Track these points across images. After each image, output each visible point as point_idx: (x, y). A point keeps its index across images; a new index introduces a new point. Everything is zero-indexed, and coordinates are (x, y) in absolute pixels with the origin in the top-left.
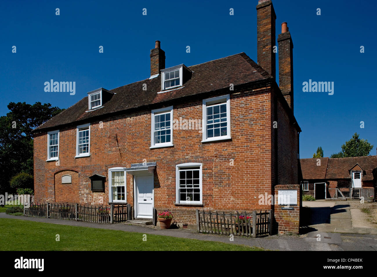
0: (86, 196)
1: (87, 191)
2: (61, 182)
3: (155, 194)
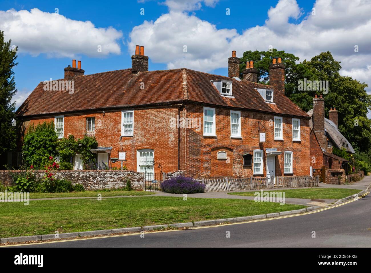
0: (238, 170)
1: (240, 166)
2: (217, 157)
3: (276, 168)
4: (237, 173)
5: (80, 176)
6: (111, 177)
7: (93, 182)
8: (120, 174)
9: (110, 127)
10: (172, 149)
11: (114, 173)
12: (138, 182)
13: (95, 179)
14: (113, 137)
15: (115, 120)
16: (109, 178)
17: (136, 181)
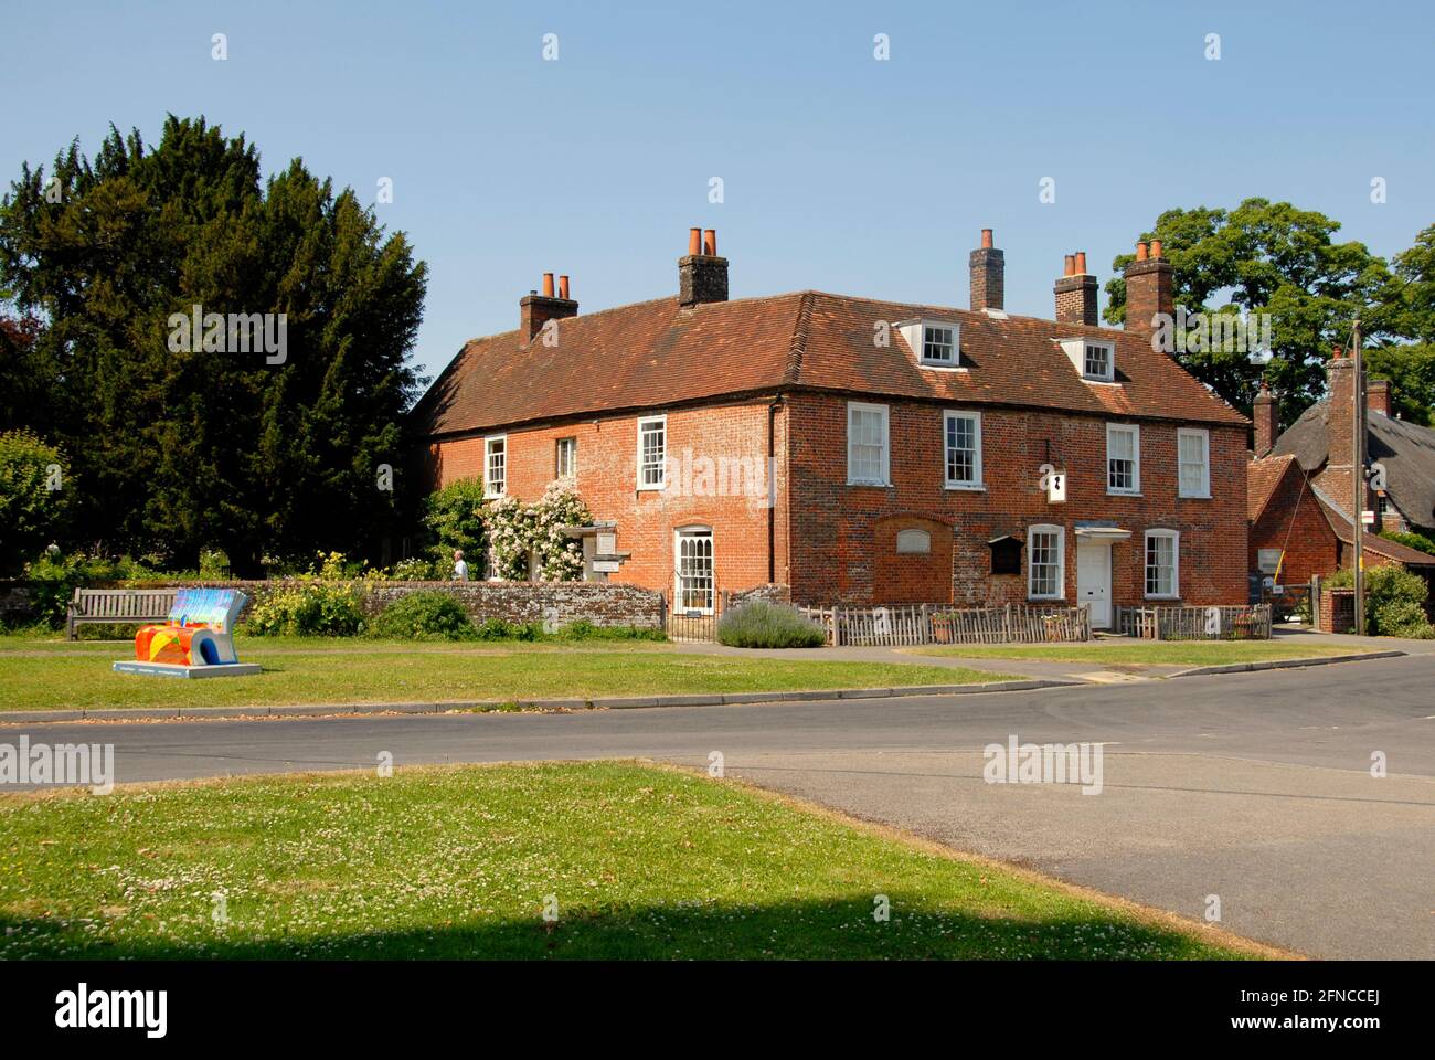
0: (971, 586)
1: (977, 575)
2: (895, 548)
3: (1113, 580)
4: (968, 596)
5: (484, 599)
6: (569, 602)
7: (519, 613)
8: (595, 594)
9: (611, 465)
10: (756, 524)
11: (578, 590)
12: (645, 614)
13: (525, 606)
14: (619, 492)
15: (622, 443)
16: (562, 605)
17: (640, 613)
